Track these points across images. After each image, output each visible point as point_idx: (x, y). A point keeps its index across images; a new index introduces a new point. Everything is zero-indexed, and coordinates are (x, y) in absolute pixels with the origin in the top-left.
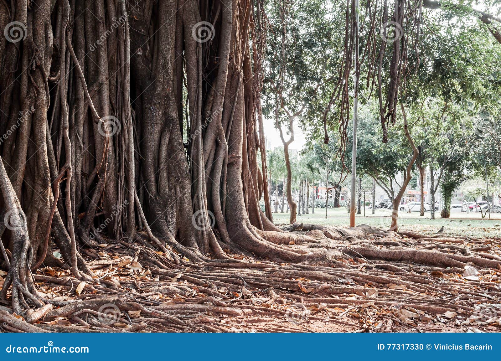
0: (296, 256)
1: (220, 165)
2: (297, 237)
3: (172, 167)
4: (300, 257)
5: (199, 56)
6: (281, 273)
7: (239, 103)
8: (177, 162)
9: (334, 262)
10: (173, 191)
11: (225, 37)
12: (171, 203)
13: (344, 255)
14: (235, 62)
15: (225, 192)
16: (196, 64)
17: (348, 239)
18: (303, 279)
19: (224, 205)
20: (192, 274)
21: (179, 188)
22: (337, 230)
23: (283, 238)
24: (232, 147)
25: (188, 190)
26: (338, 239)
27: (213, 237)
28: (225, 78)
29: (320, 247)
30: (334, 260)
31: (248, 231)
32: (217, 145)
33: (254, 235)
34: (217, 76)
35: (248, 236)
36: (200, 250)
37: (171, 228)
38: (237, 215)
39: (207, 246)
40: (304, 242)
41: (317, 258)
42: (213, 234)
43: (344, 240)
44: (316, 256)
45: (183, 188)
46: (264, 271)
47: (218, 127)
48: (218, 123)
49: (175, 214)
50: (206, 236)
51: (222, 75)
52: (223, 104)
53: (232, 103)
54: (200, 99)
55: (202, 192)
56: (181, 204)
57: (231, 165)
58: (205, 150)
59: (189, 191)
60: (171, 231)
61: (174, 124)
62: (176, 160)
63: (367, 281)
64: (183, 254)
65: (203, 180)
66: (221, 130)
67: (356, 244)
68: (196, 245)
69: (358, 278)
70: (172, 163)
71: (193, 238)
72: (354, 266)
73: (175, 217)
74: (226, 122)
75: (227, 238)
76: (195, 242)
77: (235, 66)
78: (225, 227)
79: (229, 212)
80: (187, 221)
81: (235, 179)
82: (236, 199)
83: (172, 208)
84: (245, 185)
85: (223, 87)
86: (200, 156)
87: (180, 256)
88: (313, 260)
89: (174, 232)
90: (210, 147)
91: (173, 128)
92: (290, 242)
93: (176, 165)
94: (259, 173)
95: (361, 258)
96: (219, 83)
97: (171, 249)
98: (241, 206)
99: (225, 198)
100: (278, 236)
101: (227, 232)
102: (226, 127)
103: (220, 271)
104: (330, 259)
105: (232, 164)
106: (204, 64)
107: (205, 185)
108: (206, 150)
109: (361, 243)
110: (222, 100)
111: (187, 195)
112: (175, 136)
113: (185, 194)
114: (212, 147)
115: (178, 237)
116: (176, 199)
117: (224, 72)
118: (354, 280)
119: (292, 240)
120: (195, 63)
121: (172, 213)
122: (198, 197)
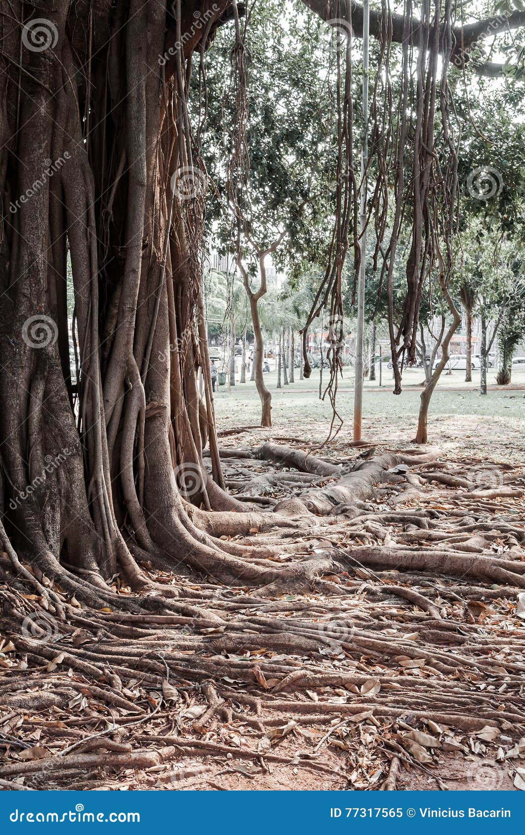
0: (257, 572)
1: (132, 424)
2: (261, 519)
3: (50, 438)
4: (263, 574)
5: (91, 243)
6: (228, 641)
7: (162, 314)
8: (59, 430)
9: (318, 583)
10: (54, 478)
11: (134, 210)
12: (50, 498)
13: (334, 565)
14: (153, 246)
15: (142, 463)
16: (87, 255)
17: (344, 511)
18: (263, 650)
19: (142, 484)
20: (81, 651)
21: (63, 473)
22: (327, 496)
23: (240, 524)
24: (151, 388)
25: (79, 474)
26: (328, 514)
27: (123, 548)
28: (135, 281)
29: (298, 536)
30: (318, 578)
31: (181, 527)
32: (126, 389)
33: (190, 530)
34: (123, 275)
35: (181, 537)
36: (101, 572)
37: (52, 541)
38: (162, 501)
39: (113, 563)
40: (273, 526)
41: (291, 577)
42: (124, 542)
43: (337, 514)
44: (289, 574)
45: (70, 472)
46: (200, 634)
47: (128, 362)
48: (126, 354)
49: (58, 516)
50: (111, 547)
51: (131, 277)
52: (134, 323)
53: (151, 315)
54: (96, 318)
55: (104, 476)
56: (68, 497)
57: (150, 419)
58: (106, 401)
59: (81, 476)
60: (51, 547)
61: (52, 367)
62: (56, 426)
63: (365, 650)
64: (70, 592)
65: (104, 454)
66: (133, 366)
67: (355, 524)
68: (95, 565)
69: (350, 645)
70: (50, 431)
71: (90, 554)
72: (349, 588)
73: (59, 522)
74: (140, 348)
75: (148, 541)
76: (93, 559)
77: (154, 253)
78: (144, 523)
79: (149, 496)
80: (79, 525)
81: (159, 441)
82: (161, 475)
83: (53, 508)
84: (178, 432)
85: (134, 295)
86: (97, 415)
87: (66, 597)
88: (284, 582)
89: (57, 547)
90: (116, 394)
91: (51, 373)
92: (251, 530)
93: (57, 435)
94: (201, 407)
95: (361, 569)
96: (127, 290)
97: (51, 585)
98: (170, 485)
99: (142, 472)
100: (231, 521)
101: (146, 530)
102: (140, 358)
103: (128, 640)
104: (312, 577)
105: (152, 418)
106: (100, 257)
107: (108, 461)
108: (108, 401)
109: (363, 522)
110: (132, 317)
111: (78, 483)
112: (54, 387)
113: (74, 482)
114: (119, 396)
115: (64, 559)
116: (60, 491)
117: (134, 271)
118: (344, 648)
119: (254, 526)
120: (86, 255)
121: (53, 516)
122: (96, 483)
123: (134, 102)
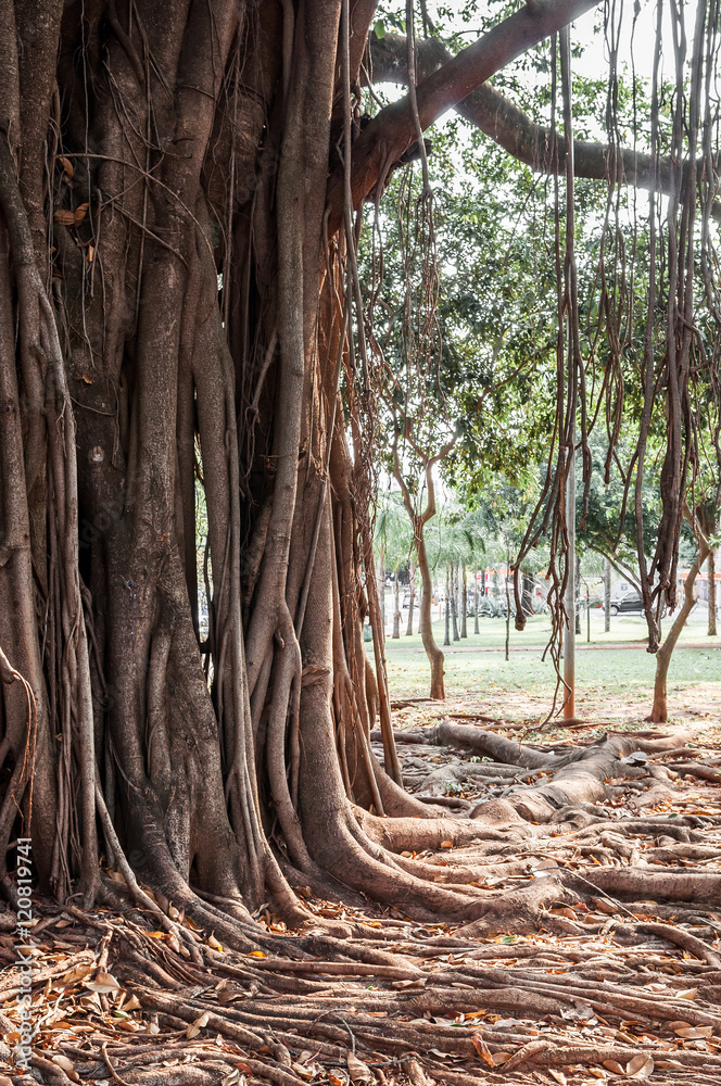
0: (459, 903)
1: (283, 695)
2: (456, 828)
3: (177, 715)
4: (468, 905)
5: (230, 452)
6: (432, 999)
7: (322, 545)
8: (189, 704)
9: (545, 919)
10: (181, 770)
12: (177, 798)
13: (565, 893)
14: (311, 455)
15: (297, 750)
16: (226, 468)
17: (569, 817)
18: (482, 1012)
19: (295, 779)
20: (231, 1010)
21: (193, 763)
22: (545, 796)
23: (428, 835)
24: (309, 645)
25: (215, 765)
26: (548, 821)
27: (273, 867)
28: (290, 501)
29: (509, 852)
30: (545, 912)
31: (350, 838)
32: (276, 647)
33: (362, 843)
34: (273, 492)
35: (349, 854)
36: (245, 901)
37: (179, 858)
38: (323, 802)
39: (259, 888)
40: (472, 838)
41: (508, 910)
42: (274, 860)
43: (560, 822)
44: (505, 905)
45: (203, 761)
46: (393, 988)
47: (278, 610)
48: (277, 600)
49: (187, 823)
50: (257, 867)
51: (285, 495)
52: (287, 558)
53: (308, 547)
55: (246, 765)
56: (200, 795)
57: (307, 689)
58: (249, 664)
59: (218, 767)
60: (178, 865)
61: (181, 618)
62: (185, 699)
63: (626, 1013)
64: (208, 929)
65: (247, 736)
66: (285, 616)
67: (587, 836)
68: (236, 892)
69: (604, 1006)
70: (177, 705)
71: (230, 876)
72: (589, 926)
73: (188, 830)
74: (294, 592)
75: (305, 858)
76: (233, 883)
77: (313, 465)
78: (299, 832)
79: (306, 795)
80: (215, 835)
81: (318, 719)
82: (322, 766)
83: (181, 812)
84: (340, 707)
85: (287, 521)
86: (238, 682)
87: (201, 935)
88: (498, 917)
89: (186, 866)
90: (262, 655)
91: (178, 625)
92: (444, 844)
93: (186, 711)
94: (369, 672)
95: (603, 899)
96: (279, 514)
97: (181, 918)
98: (334, 779)
99: (297, 762)
100: (414, 831)
101: (303, 843)
102: (294, 605)
103: (294, 997)
104: (536, 910)
105: (309, 687)
106: (243, 469)
107: (252, 746)
108: (251, 664)
109: (598, 834)
110: (284, 550)
111: (213, 776)
112: (181, 645)
113: (208, 776)
114: (266, 656)
115: (194, 883)
116: (189, 787)
117: (288, 488)
118: (595, 1010)
119: (447, 837)
120: (223, 467)
121: (181, 823)
122: (237, 777)
123: (288, 266)
